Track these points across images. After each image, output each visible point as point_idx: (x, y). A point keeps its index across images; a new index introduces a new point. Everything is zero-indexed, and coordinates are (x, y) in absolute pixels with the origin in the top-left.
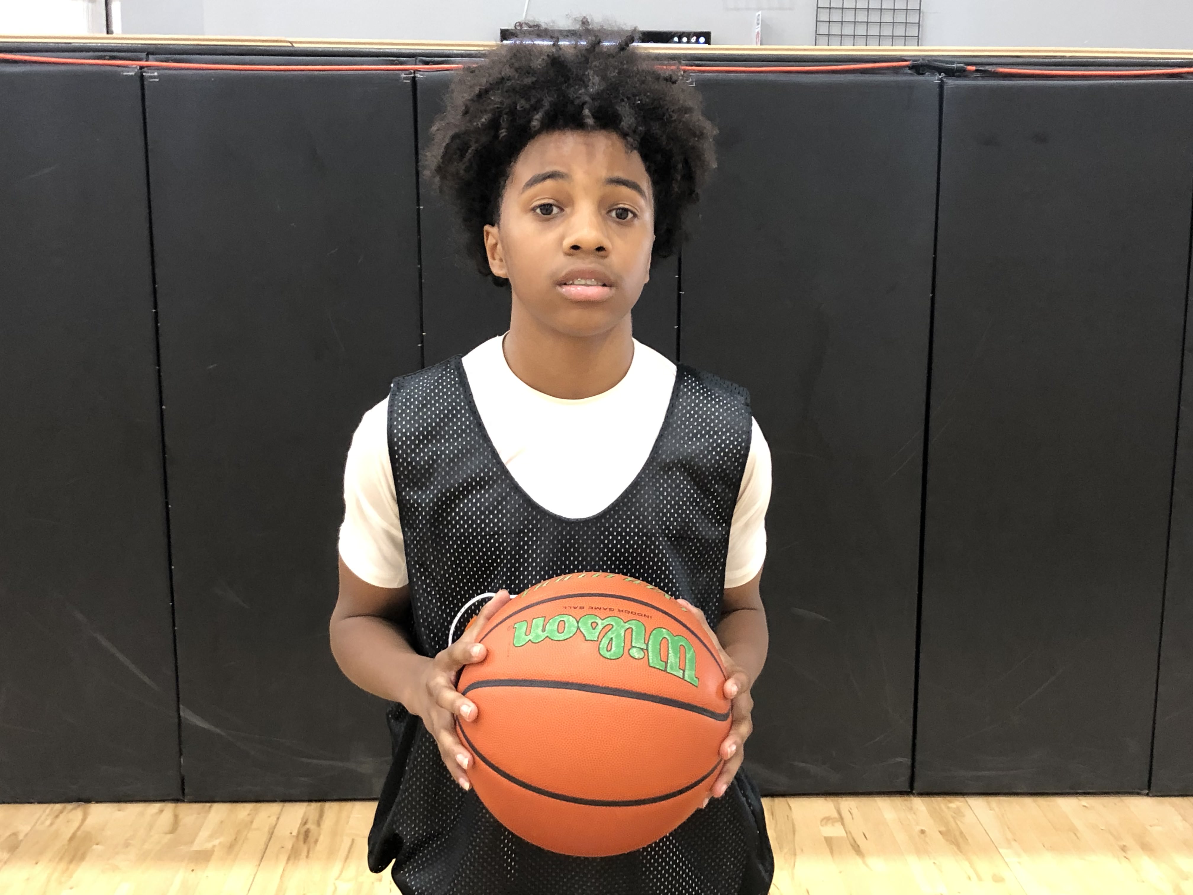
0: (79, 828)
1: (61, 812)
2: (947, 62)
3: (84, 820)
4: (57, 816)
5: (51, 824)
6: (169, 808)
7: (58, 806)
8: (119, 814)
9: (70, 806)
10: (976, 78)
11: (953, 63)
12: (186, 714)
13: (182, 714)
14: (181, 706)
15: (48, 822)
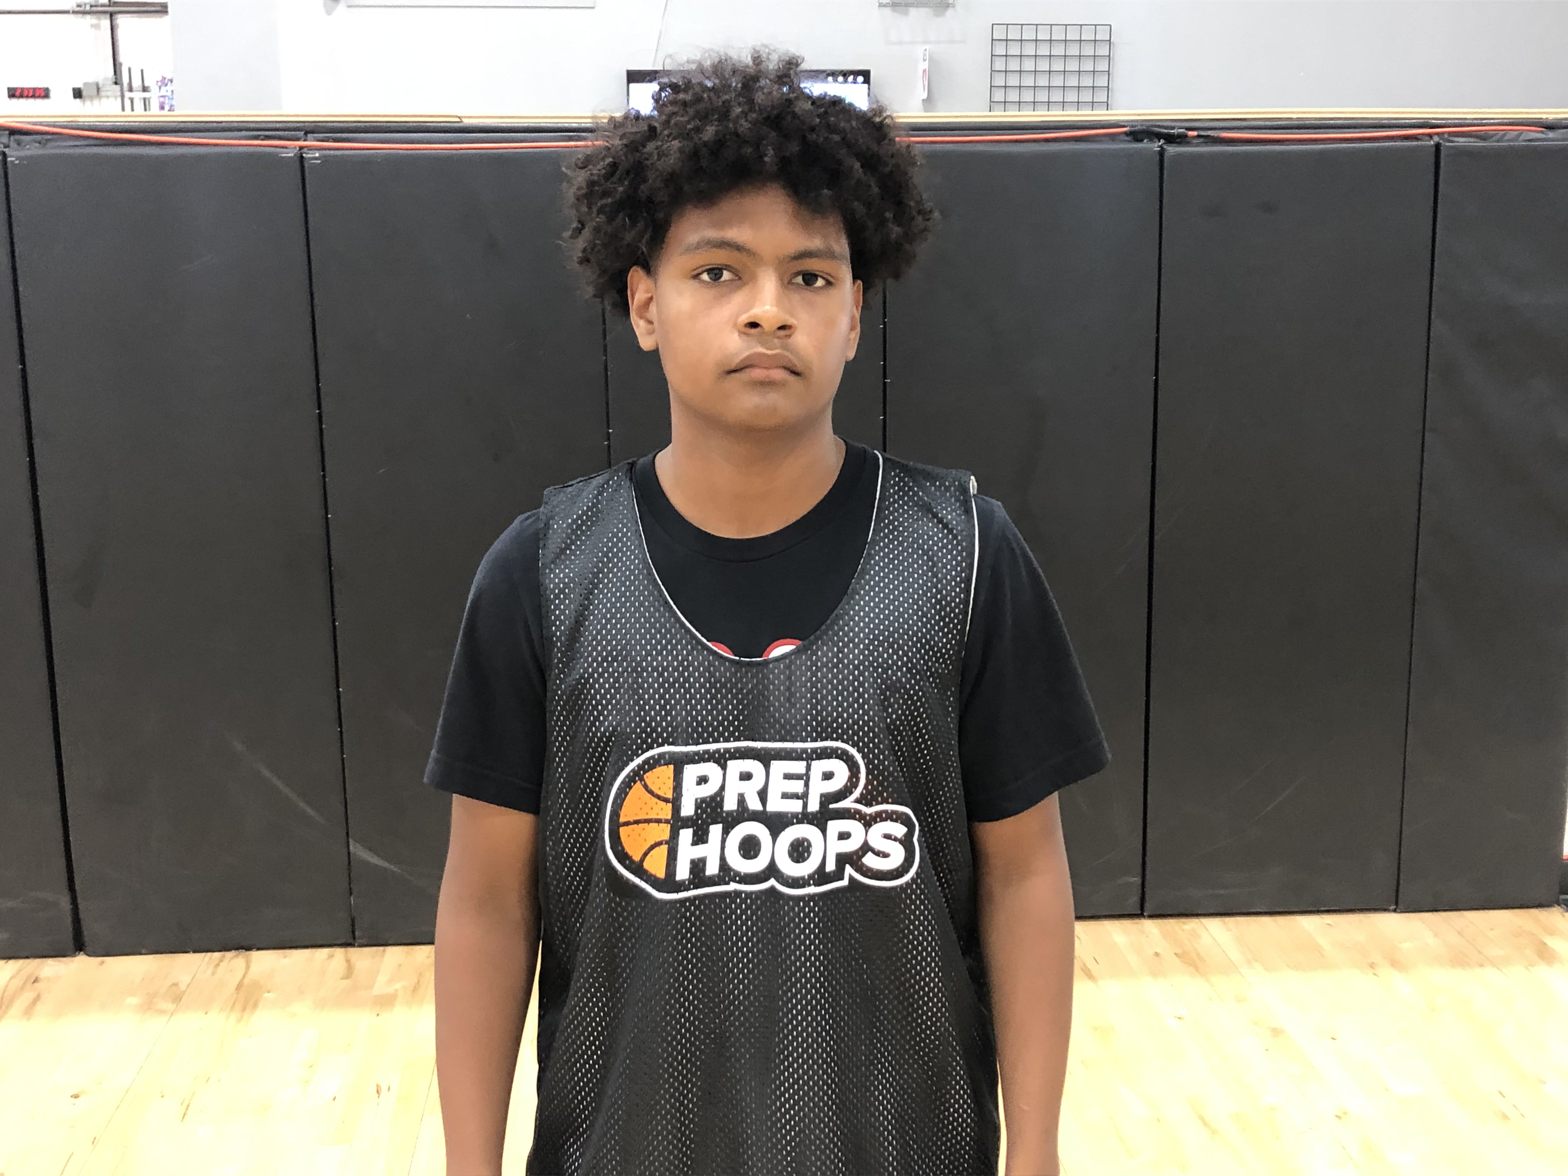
0: (244, 976)
1: (221, 961)
2: (1166, 128)
3: (248, 968)
4: (217, 965)
5: (213, 974)
6: (339, 953)
7: (217, 955)
8: (286, 961)
9: (229, 955)
10: (1197, 145)
11: (1173, 128)
12: (357, 850)
13: (351, 848)
14: (351, 841)
15: (209, 972)
